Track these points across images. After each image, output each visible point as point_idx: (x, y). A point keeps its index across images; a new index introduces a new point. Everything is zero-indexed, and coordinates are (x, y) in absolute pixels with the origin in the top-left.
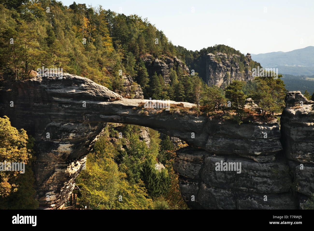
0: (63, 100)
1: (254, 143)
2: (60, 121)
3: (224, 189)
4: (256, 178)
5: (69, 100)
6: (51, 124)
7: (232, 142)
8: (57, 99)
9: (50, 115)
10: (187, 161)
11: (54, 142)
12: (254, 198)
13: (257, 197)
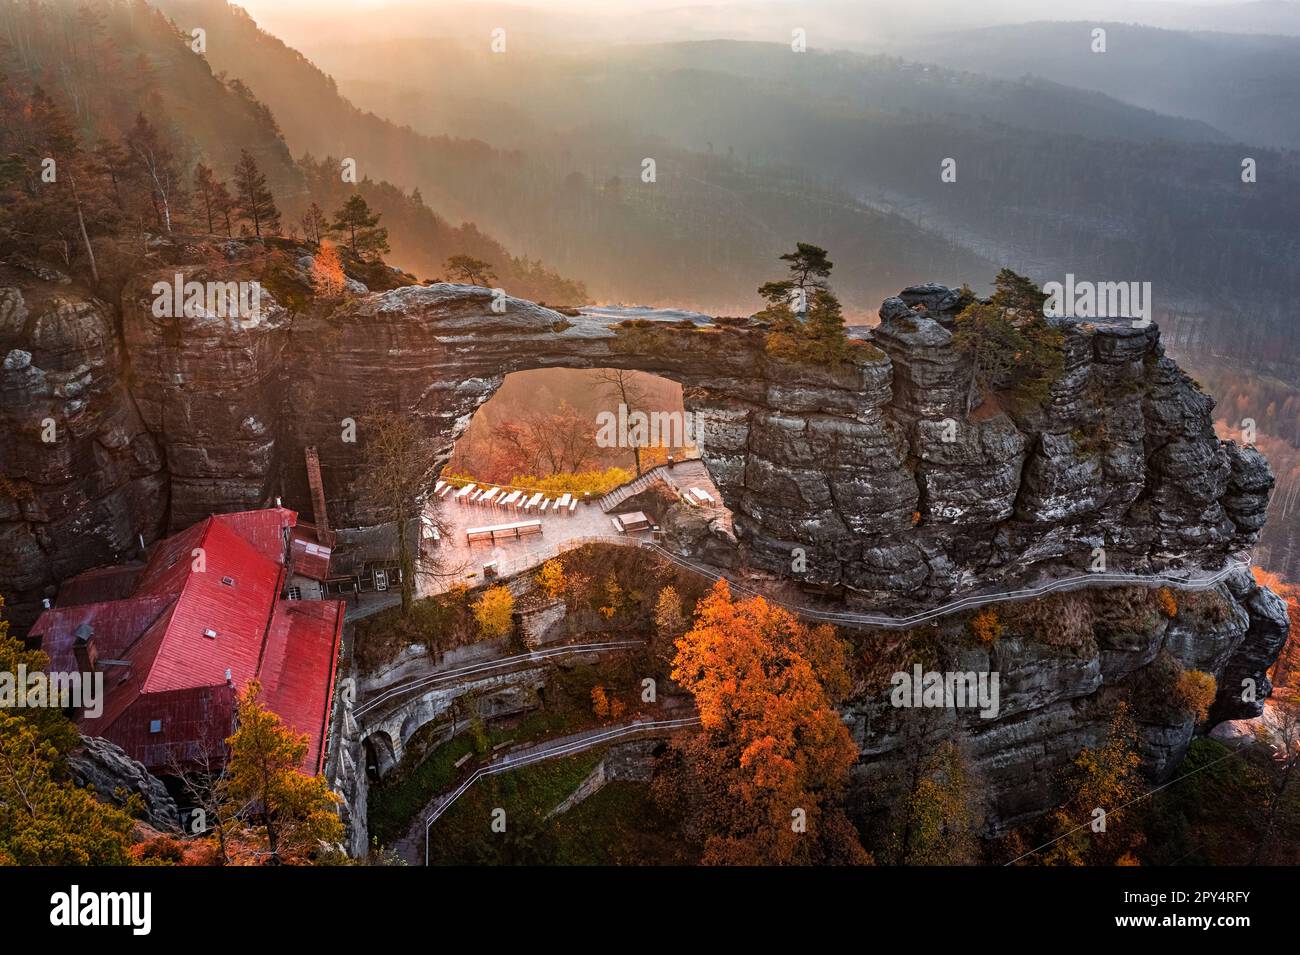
0: (457, 339)
1: (865, 398)
2: (453, 378)
3: (811, 469)
4: (870, 450)
5: (470, 337)
6: (436, 385)
7: (821, 396)
8: (444, 339)
9: (431, 371)
10: (718, 421)
11: (444, 415)
12: (865, 479)
13: (868, 477)
